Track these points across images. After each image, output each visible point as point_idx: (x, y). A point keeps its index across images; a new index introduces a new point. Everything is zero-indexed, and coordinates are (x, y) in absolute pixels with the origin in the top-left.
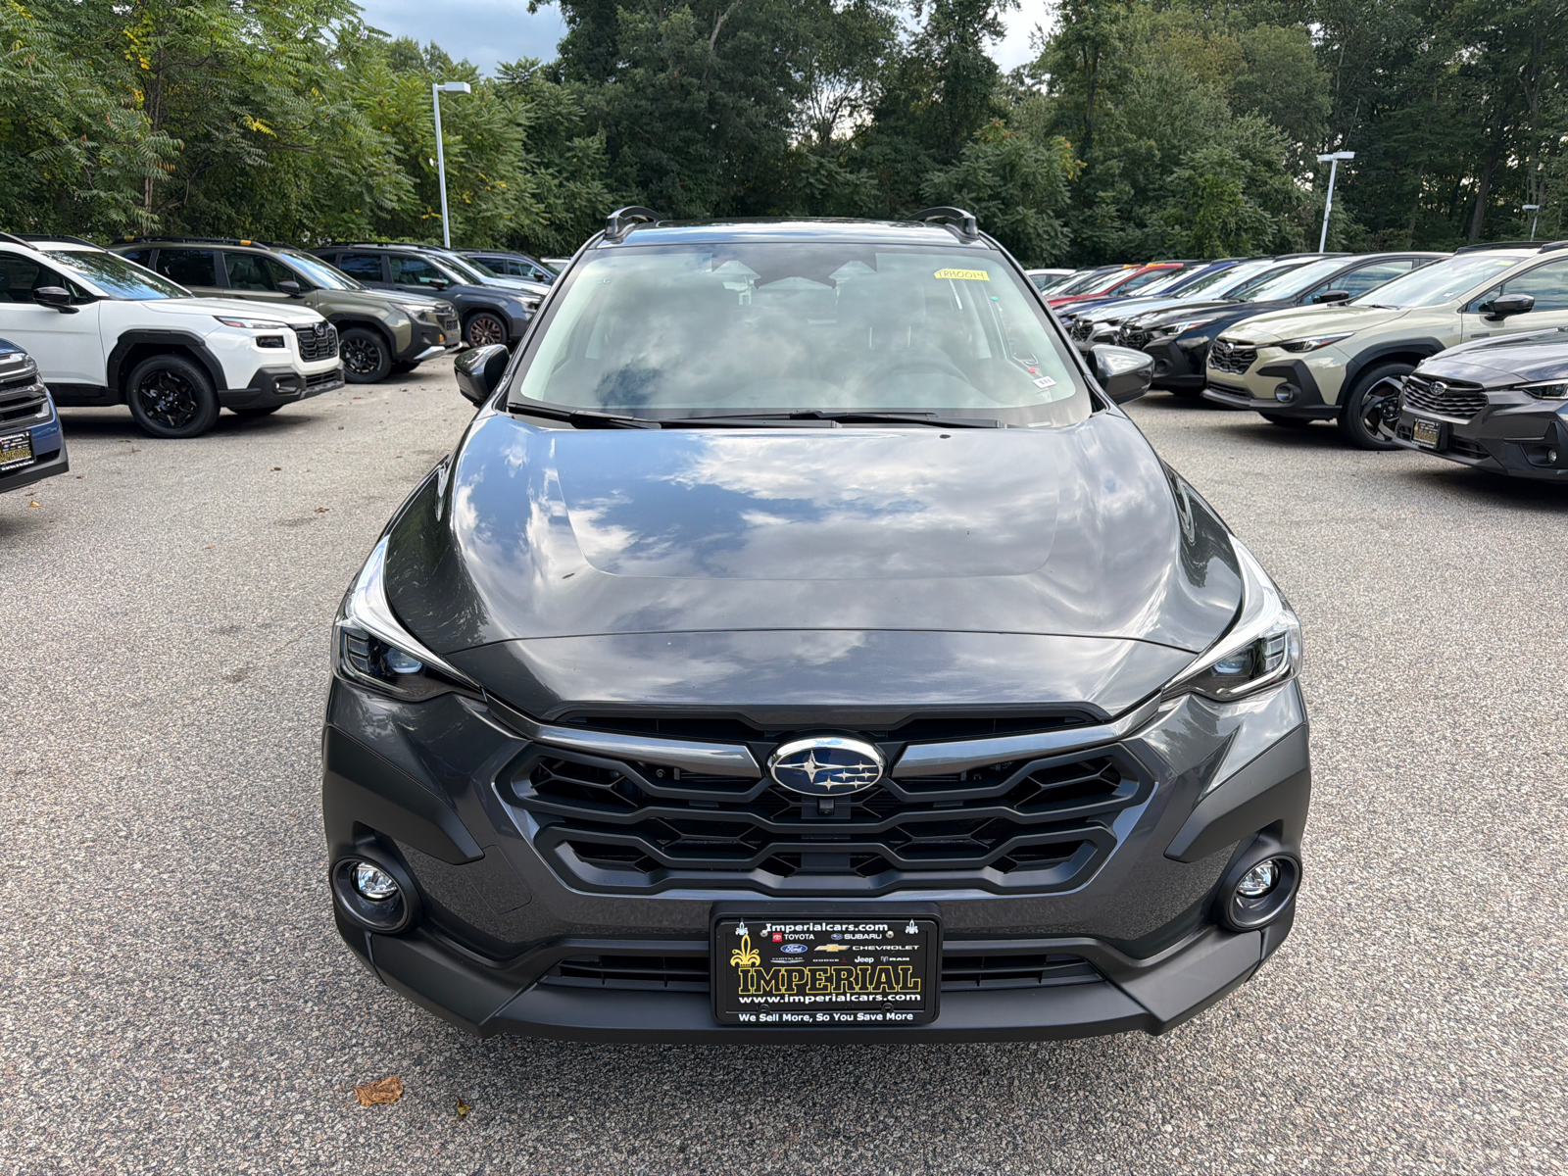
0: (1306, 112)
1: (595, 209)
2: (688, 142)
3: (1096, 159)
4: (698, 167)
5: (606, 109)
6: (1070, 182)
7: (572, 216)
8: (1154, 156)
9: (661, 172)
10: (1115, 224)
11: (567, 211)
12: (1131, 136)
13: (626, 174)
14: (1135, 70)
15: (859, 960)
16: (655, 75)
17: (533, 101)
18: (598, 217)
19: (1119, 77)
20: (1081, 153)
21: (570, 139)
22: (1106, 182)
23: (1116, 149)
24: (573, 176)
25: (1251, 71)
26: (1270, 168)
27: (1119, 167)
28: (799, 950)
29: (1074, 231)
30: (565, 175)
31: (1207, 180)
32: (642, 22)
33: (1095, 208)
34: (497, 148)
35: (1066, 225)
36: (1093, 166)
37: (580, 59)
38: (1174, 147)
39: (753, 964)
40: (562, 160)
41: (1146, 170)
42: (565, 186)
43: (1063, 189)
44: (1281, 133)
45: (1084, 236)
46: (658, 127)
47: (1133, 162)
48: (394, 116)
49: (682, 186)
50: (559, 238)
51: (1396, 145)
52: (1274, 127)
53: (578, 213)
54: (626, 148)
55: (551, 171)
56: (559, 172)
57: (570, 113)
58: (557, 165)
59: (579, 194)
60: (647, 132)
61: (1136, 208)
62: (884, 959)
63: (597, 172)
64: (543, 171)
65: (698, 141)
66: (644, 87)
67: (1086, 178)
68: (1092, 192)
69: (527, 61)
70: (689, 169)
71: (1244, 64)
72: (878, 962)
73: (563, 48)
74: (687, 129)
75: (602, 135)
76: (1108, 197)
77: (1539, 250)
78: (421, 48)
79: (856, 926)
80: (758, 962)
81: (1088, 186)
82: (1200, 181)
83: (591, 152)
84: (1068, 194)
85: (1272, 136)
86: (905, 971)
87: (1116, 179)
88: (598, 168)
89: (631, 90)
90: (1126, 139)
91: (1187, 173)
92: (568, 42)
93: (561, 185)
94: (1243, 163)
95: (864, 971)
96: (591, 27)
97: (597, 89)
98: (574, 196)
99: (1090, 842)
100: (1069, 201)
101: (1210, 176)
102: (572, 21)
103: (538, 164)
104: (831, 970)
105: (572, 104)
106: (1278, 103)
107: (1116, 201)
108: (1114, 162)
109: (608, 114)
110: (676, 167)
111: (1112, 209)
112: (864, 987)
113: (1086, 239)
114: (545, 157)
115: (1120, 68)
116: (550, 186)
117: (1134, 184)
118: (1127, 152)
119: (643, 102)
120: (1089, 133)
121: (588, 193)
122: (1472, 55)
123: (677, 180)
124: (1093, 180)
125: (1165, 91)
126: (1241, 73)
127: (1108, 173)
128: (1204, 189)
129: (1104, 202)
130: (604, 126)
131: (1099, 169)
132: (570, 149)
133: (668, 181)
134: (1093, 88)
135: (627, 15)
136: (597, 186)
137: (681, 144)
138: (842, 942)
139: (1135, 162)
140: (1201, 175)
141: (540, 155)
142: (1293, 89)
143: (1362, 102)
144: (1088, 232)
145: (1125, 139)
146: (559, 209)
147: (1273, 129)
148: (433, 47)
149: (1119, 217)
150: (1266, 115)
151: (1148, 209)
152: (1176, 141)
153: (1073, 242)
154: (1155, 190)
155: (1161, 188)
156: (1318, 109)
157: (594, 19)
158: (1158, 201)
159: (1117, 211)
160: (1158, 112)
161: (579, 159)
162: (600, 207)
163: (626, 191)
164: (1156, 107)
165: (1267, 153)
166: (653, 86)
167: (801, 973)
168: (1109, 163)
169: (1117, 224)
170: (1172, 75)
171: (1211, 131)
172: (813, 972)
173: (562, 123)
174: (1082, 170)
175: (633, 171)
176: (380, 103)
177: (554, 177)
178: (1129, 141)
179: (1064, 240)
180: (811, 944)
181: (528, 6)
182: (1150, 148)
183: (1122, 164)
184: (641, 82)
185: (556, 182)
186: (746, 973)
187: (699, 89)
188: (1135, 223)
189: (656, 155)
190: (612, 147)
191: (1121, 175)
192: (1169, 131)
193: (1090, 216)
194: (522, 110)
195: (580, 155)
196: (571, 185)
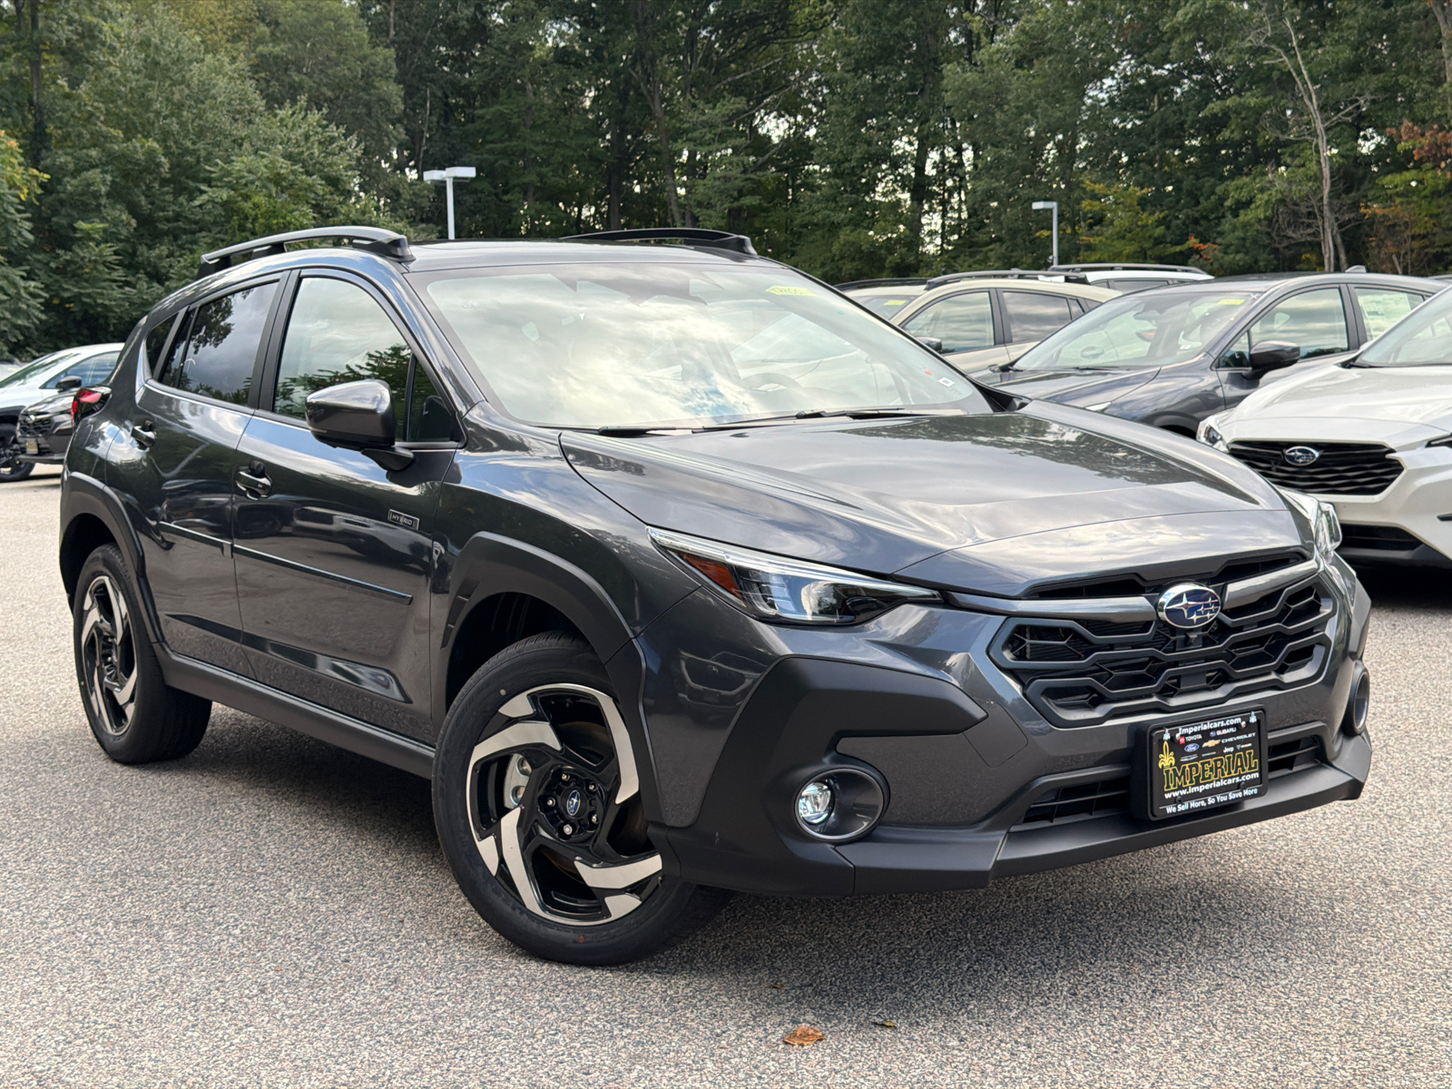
0: (367, 105)
3: (62, 168)
6: (28, 205)
8: (159, 165)
10: (115, 275)
12: (114, 132)
14: (106, 28)
15: (1226, 750)
19: (82, 36)
20: (33, 155)
22: (86, 205)
23: (94, 153)
25: (274, 39)
26: (338, 189)
27: (104, 182)
28: (1194, 749)
29: (47, 288)
31: (256, 206)
33: (75, 248)
35: (29, 276)
36: (59, 182)
38: (187, 151)
39: (1171, 765)
41: (149, 188)
43: (18, 216)
44: (346, 136)
45: (66, 295)
47: (126, 175)
51: (491, 158)
52: (333, 127)
61: (142, 249)
62: (1238, 747)
67: (50, 199)
68: (64, 222)
71: (263, 29)
72: (1236, 750)
76: (96, 231)
77: (924, 286)
79: (1225, 722)
80: (1173, 762)
81: (55, 213)
82: (247, 206)
84: (28, 225)
85: (332, 140)
86: (1250, 754)
87: (103, 201)
90: (107, 138)
91: (224, 194)
94: (310, 180)
95: (1229, 758)
99: (1319, 644)
100: (31, 237)
101: (260, 199)
104: (1212, 761)
106: (324, 90)
107: (108, 237)
108: (94, 174)
111: (108, 251)
112: (1229, 773)
113: (69, 300)
115: (82, 25)
117: (133, 209)
118: (112, 158)
120: (40, 126)
122: (561, 34)
124: (62, 202)
125: (157, 63)
126: (261, 41)
127: (87, 188)
128: (255, 219)
129: (93, 239)
131: (70, 184)
134: (39, 52)
138: (1216, 738)
139: (130, 175)
140: (247, 198)
142: (342, 71)
143: (433, 94)
144: (70, 289)
145: (105, 137)
147: (333, 131)
149: (121, 264)
150: (320, 109)
151: (164, 250)
152: (188, 144)
153: (48, 306)
154: (168, 220)
155: (178, 217)
156: (385, 102)
158: (176, 238)
159: (116, 253)
160: (151, 94)
164: (146, 87)
165: (330, 165)
167: (1196, 766)
168: (85, 175)
169: (119, 274)
170: (163, 39)
171: (241, 130)
172: (1203, 764)
174: (42, 185)
178: (112, 139)
179: (32, 302)
180: (1199, 742)
182: (151, 153)
183: (109, 178)
186: (1167, 772)
188: (147, 273)
191: (109, 195)
192: (175, 127)
193: (68, 262)
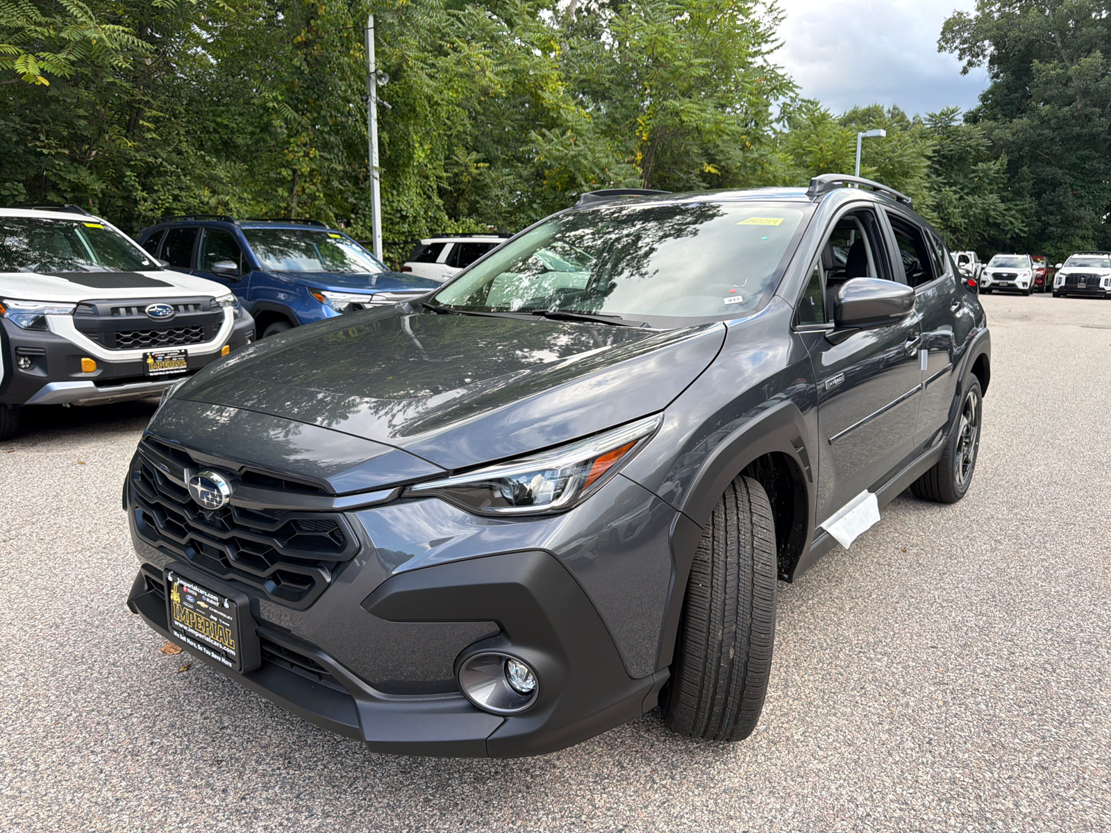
1: (989, 216)
2: (1084, 159)
4: (1092, 179)
5: (1011, 140)
7: (966, 221)
9: (1055, 184)
11: (963, 217)
13: (1022, 187)
16: (1059, 109)
17: (949, 137)
18: (991, 221)
21: (975, 165)
24: (973, 192)
28: (192, 601)
30: (966, 191)
32: (1054, 69)
34: (906, 174)
37: (997, 103)
40: (966, 180)
42: (964, 199)
46: (1057, 149)
48: (830, 157)
49: (1074, 195)
50: (953, 238)
53: (972, 219)
54: (1025, 168)
55: (954, 188)
56: (961, 189)
57: (978, 145)
58: (961, 184)
59: (975, 204)
60: (1047, 154)
62: (221, 621)
63: (996, 187)
64: (947, 189)
65: (1095, 158)
66: (1049, 120)
69: (948, 110)
70: (1083, 180)
72: (218, 622)
73: (984, 98)
74: (1084, 149)
75: (1004, 159)
78: (885, 110)
79: (208, 594)
83: (991, 173)
88: (997, 184)
89: (1037, 122)
92: (990, 92)
93: (961, 198)
95: (214, 624)
96: (1011, 78)
97: (1008, 124)
98: (970, 206)
102: (996, 76)
103: (945, 184)
105: (981, 138)
109: (1013, 143)
110: (1069, 179)
114: (952, 178)
116: (951, 199)
119: (1046, 131)
121: (983, 203)
123: (1070, 189)
130: (1008, 153)
132: (974, 171)
133: (1060, 191)
135: (1041, 66)
136: (994, 198)
137: (1077, 161)
141: (948, 176)
146: (956, 215)
148: (895, 108)
157: (1013, 73)
161: (980, 178)
162: (992, 213)
163: (1021, 201)
166: (1058, 118)
173: (970, 153)
175: (1028, 185)
176: (821, 149)
177: (955, 192)
181: (961, 70)
184: (1047, 115)
185: (957, 196)
187: (1101, 116)
189: (1050, 171)
190: (1013, 168)
194: (929, 147)
195: (981, 175)
196: (970, 198)
